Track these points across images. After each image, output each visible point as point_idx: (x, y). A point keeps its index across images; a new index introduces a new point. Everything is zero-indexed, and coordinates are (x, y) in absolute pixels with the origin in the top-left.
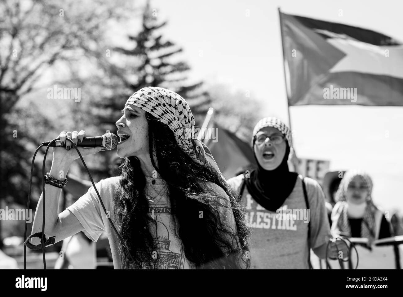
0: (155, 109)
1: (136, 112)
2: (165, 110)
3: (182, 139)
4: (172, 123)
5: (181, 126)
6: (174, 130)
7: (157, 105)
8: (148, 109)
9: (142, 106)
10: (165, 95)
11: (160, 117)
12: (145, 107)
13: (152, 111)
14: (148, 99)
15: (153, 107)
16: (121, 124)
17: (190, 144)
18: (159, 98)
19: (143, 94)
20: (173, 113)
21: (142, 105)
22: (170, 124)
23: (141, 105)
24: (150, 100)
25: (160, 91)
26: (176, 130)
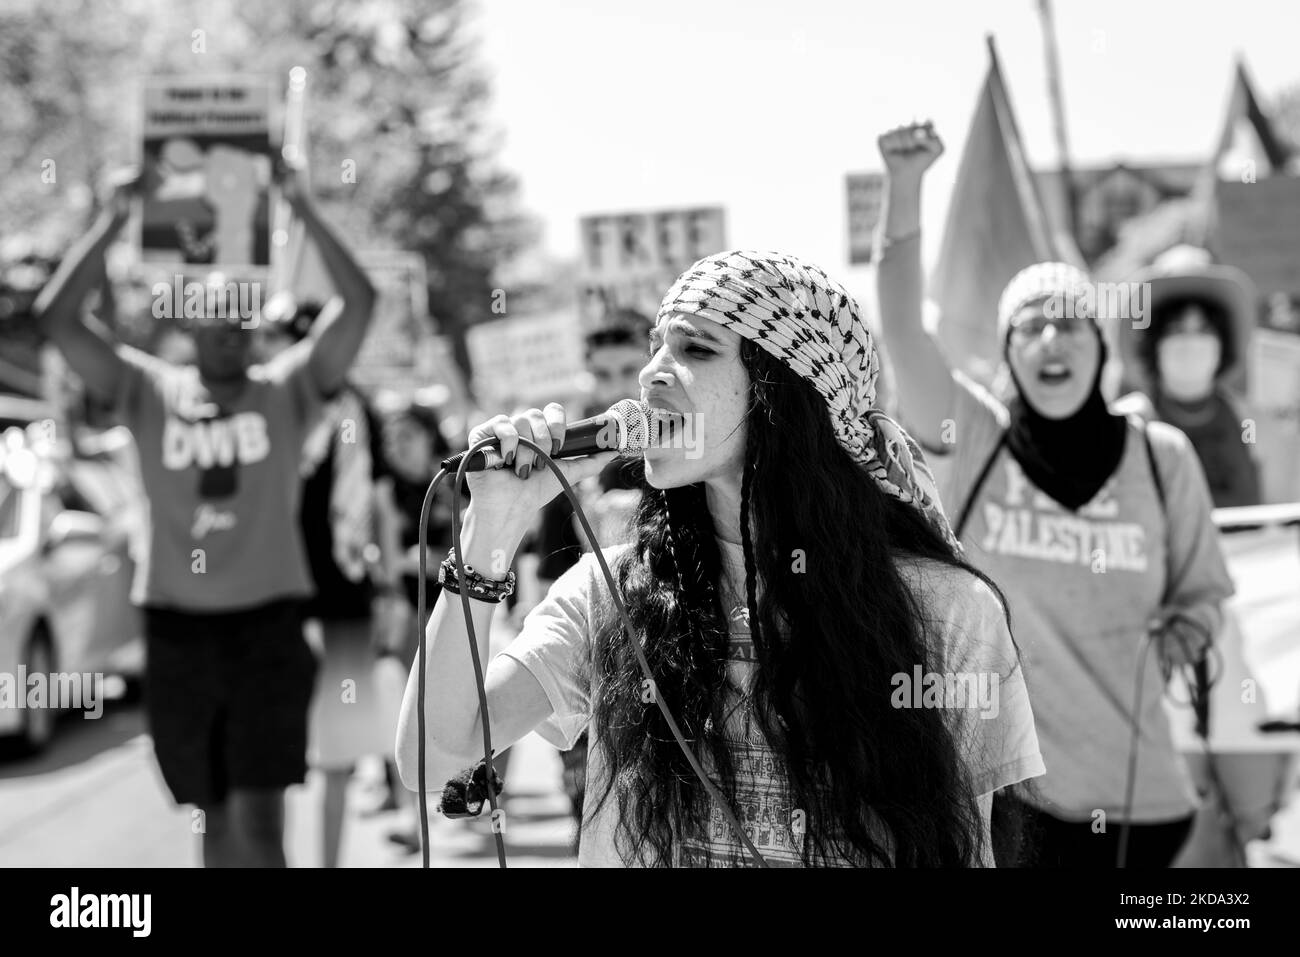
0: (772, 328)
1: (710, 338)
2: (803, 330)
3: (847, 419)
4: (824, 371)
5: (848, 378)
6: (830, 394)
7: (776, 316)
8: (749, 328)
9: (728, 320)
10: (799, 279)
11: (790, 353)
12: (740, 321)
13: (763, 334)
14: (745, 296)
15: (765, 322)
16: (661, 375)
17: (865, 431)
18: (781, 291)
19: (726, 278)
20: (825, 340)
21: (729, 315)
22: (816, 374)
23: (725, 314)
24: (751, 297)
25: (779, 266)
26: (835, 392)
